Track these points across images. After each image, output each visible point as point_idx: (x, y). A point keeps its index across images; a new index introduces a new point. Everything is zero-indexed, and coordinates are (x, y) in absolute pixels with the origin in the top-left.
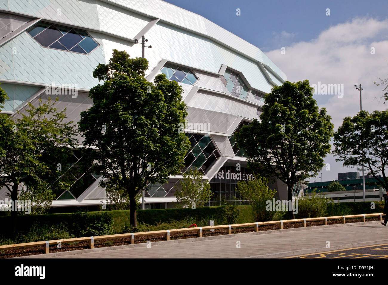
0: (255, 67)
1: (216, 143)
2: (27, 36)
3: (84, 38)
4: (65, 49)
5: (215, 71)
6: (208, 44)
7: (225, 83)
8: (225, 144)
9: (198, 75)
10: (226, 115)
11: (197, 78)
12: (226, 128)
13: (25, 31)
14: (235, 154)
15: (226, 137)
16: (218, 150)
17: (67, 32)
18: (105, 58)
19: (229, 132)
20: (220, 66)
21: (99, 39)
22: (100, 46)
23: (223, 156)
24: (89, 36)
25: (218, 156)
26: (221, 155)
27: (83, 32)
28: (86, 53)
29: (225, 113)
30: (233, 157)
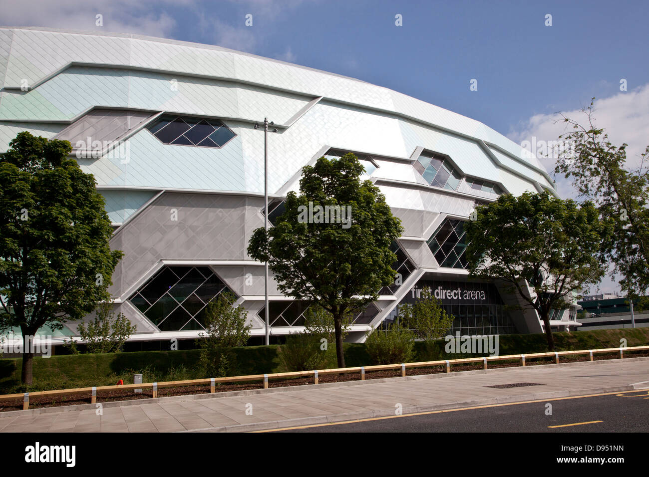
0: (475, 147)
1: (407, 250)
2: (146, 133)
3: (217, 129)
4: (192, 144)
5: (405, 156)
6: (396, 121)
7: (420, 170)
8: (421, 252)
9: (377, 162)
10: (420, 212)
11: (377, 167)
12: (422, 231)
13: (144, 127)
14: (440, 265)
15: (422, 242)
16: (411, 259)
17: (195, 123)
18: (242, 150)
19: (426, 235)
20: (414, 149)
21: (237, 128)
22: (237, 137)
23: (419, 268)
24: (224, 126)
25: (412, 268)
26: (416, 266)
27: (217, 121)
28: (217, 146)
29: (418, 211)
30: (436, 269)
